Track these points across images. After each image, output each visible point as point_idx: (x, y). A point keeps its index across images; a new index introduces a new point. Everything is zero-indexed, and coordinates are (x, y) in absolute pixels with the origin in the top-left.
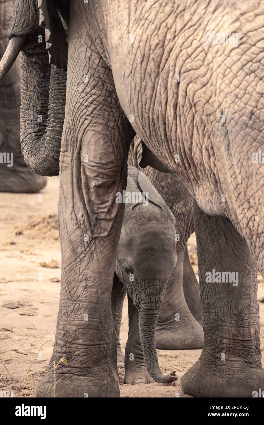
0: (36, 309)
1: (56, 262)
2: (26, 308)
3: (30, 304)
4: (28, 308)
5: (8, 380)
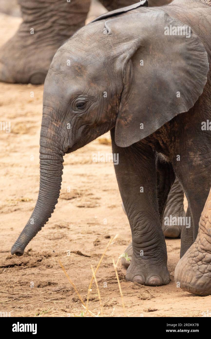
0: (97, 199)
2: (84, 198)
3: (90, 192)
4: (88, 198)
5: (67, 291)
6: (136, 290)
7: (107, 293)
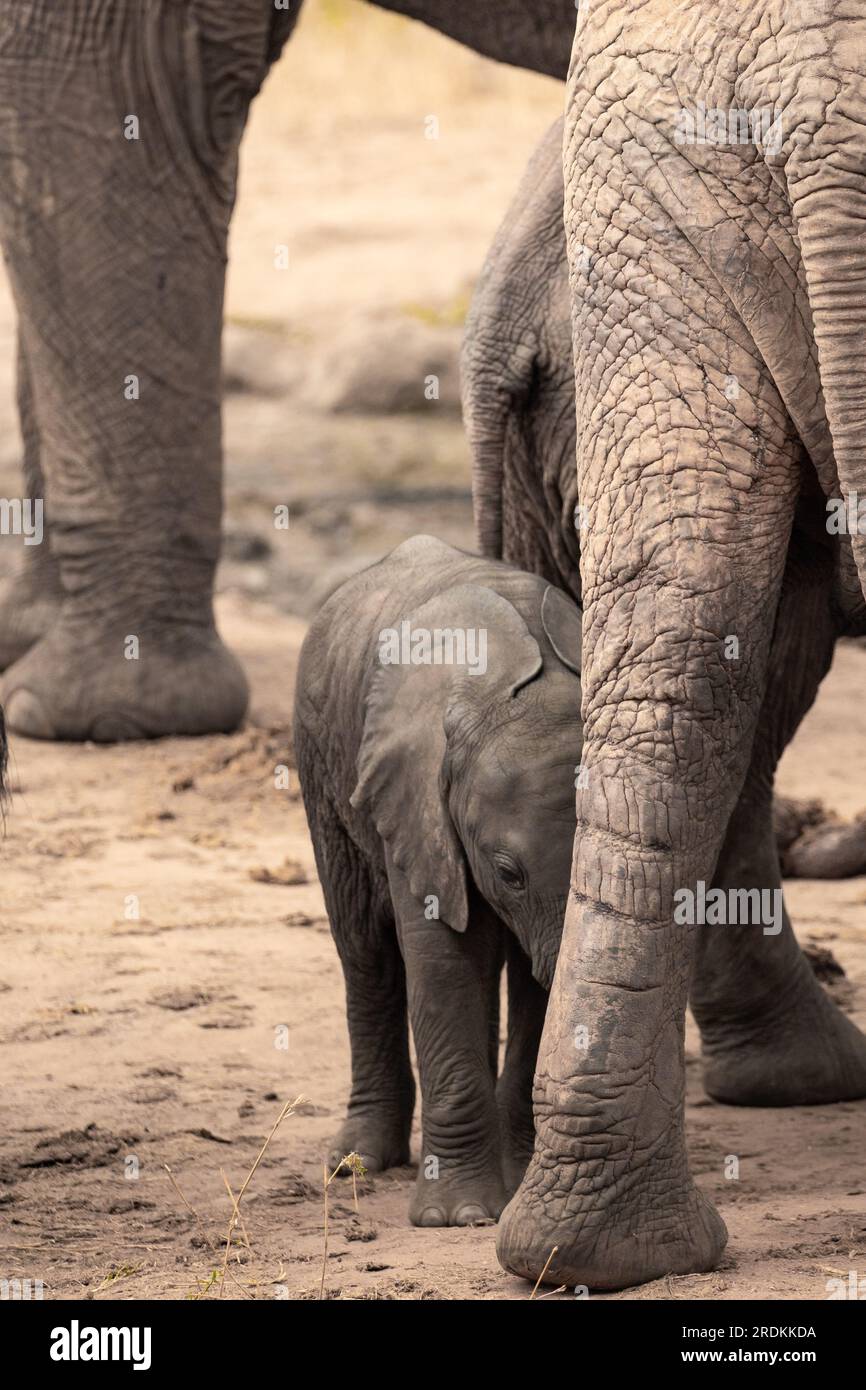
0: (248, 1008)
1: (298, 865)
2: (216, 1006)
3: (229, 992)
4: (225, 1006)
5: (178, 1221)
6: (337, 1222)
7: (270, 1228)
